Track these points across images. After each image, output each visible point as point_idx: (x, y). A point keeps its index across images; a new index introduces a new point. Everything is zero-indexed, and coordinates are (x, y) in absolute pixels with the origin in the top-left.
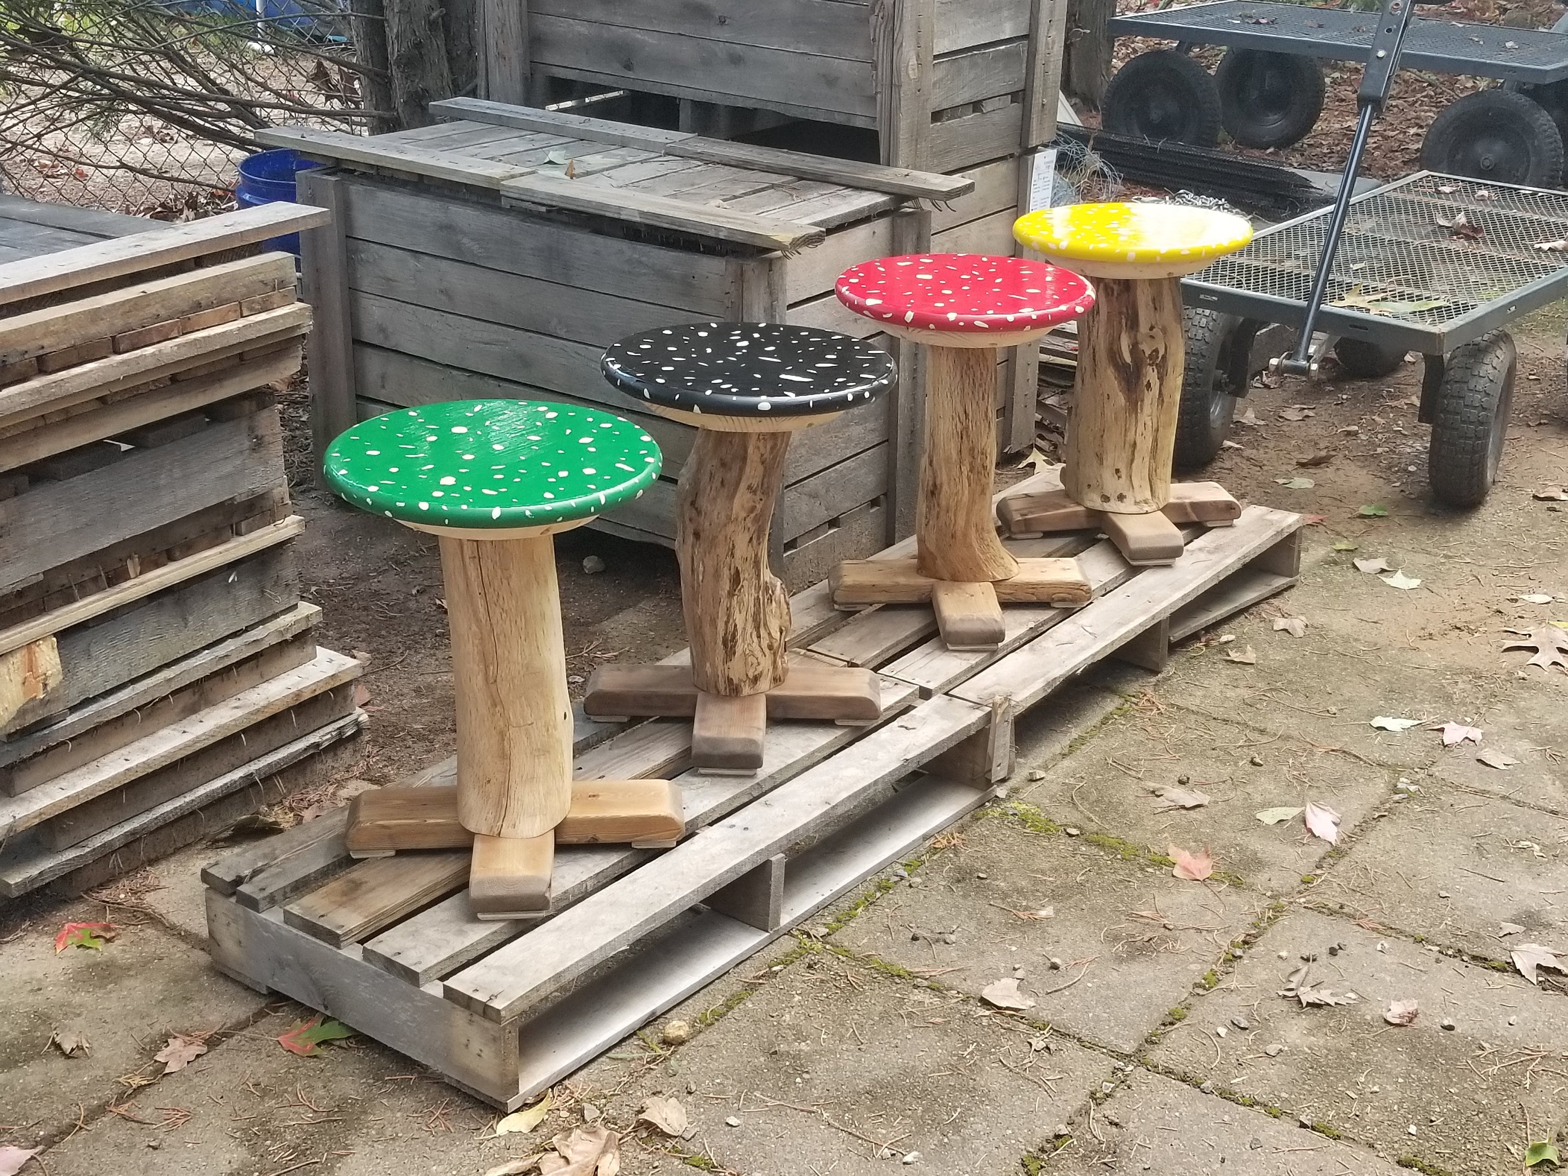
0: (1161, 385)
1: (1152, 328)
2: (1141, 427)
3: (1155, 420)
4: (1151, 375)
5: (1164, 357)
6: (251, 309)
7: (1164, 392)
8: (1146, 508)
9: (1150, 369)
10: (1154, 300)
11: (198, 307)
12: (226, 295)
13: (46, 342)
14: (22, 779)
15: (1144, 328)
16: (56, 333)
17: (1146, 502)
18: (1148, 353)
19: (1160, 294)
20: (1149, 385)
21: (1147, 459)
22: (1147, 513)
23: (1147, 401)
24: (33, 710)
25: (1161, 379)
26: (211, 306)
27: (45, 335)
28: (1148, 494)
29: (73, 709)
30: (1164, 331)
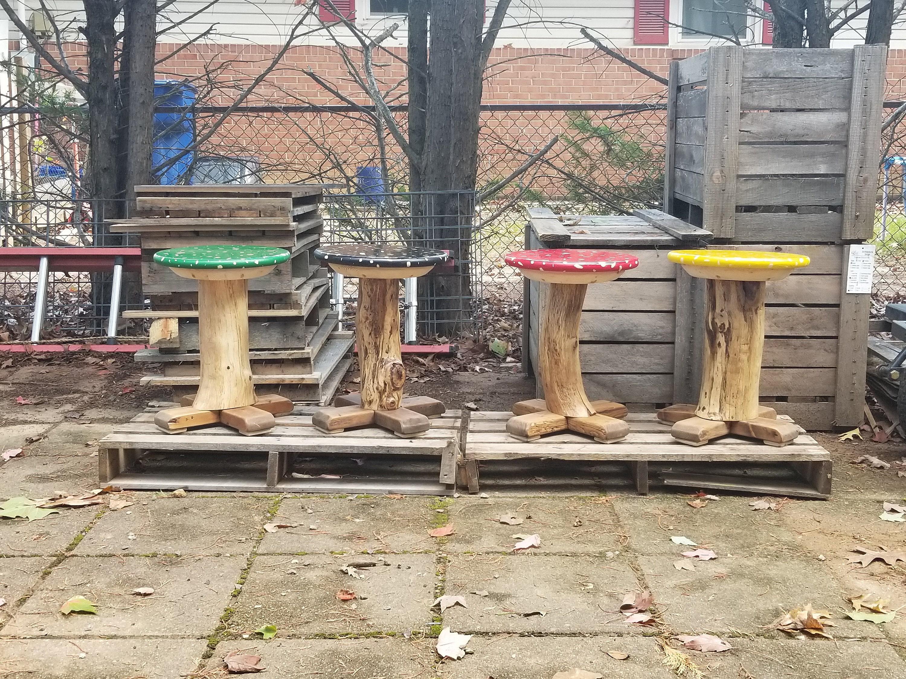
0: (727, 346)
1: (722, 311)
2: (716, 369)
3: (724, 367)
4: (721, 339)
5: (729, 329)
6: (264, 215)
7: (729, 350)
8: (714, 418)
9: (720, 334)
10: (724, 294)
11: (240, 208)
12: (254, 207)
13: (169, 206)
14: (169, 371)
15: (718, 310)
16: (173, 204)
17: (714, 414)
18: (719, 325)
19: (729, 291)
20: (719, 344)
21: (719, 389)
22: (712, 420)
23: (719, 354)
24: (165, 342)
25: (727, 342)
26: (247, 209)
27: (170, 204)
28: (717, 410)
29: (189, 352)
30: (729, 314)
